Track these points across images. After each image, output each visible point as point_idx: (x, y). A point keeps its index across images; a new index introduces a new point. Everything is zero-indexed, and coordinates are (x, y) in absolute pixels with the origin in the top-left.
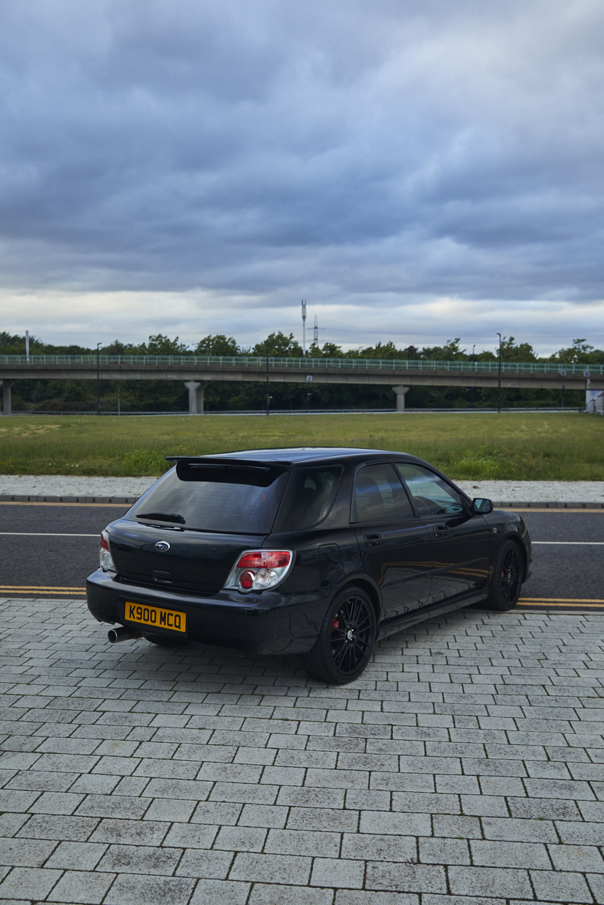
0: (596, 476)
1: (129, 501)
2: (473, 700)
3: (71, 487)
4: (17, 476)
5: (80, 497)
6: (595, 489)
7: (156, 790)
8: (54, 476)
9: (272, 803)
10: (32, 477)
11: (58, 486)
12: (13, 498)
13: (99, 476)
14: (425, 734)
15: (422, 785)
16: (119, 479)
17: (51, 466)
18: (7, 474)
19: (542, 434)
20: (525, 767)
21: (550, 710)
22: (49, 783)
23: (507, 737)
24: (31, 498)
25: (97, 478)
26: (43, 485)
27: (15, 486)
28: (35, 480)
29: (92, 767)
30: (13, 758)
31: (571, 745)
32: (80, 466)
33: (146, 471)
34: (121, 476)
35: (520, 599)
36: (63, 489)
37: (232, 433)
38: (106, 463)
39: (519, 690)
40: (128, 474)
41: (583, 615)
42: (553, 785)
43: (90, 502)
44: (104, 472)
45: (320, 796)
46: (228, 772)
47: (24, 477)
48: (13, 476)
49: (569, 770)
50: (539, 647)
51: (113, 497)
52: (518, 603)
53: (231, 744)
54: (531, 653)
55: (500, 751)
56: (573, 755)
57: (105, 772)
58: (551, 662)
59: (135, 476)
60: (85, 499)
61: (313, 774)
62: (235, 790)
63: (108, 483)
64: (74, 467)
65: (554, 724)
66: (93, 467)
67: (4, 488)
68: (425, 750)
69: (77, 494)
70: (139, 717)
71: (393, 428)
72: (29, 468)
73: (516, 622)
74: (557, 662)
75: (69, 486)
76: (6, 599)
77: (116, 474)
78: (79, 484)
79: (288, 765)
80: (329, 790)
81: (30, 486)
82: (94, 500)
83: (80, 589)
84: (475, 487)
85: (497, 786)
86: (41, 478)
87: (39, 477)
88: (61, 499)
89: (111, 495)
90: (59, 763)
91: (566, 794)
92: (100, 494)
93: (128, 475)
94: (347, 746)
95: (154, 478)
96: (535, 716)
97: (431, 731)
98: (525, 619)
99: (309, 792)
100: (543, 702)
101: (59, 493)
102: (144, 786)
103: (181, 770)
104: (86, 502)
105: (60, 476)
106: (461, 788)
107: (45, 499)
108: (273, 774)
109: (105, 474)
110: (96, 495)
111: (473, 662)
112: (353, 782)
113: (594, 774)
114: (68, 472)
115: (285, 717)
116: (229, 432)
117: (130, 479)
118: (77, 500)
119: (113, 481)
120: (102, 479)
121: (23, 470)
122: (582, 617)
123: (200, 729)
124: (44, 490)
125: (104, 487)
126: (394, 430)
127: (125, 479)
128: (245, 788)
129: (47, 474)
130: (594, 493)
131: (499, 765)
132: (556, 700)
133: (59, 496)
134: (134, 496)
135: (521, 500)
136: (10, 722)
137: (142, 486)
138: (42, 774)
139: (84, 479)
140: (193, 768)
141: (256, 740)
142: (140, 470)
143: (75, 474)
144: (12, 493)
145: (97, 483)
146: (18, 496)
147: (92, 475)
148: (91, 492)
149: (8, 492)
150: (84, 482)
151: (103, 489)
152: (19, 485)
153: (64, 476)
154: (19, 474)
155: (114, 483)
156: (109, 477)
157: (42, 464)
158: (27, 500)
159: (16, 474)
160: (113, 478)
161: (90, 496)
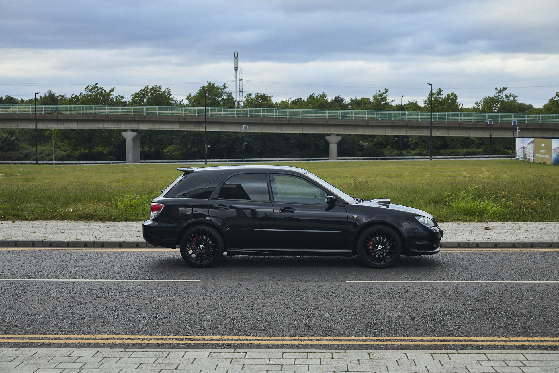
3: (73, 232)
4: (10, 222)
5: (88, 242)
8: (49, 221)
10: (26, 222)
11: (59, 231)
12: (16, 244)
13: (96, 220)
16: (120, 224)
17: (44, 211)
24: (36, 244)
25: (95, 223)
26: (43, 230)
27: (13, 231)
28: (31, 226)
32: (74, 212)
34: (120, 221)
36: (66, 234)
43: (99, 247)
44: (100, 217)
47: (18, 223)
48: (5, 222)
51: (123, 242)
59: (134, 221)
60: (94, 244)
63: (110, 228)
64: (68, 213)
66: (89, 212)
67: (3, 234)
69: (83, 239)
71: (338, 175)
72: (20, 213)
75: (71, 231)
77: (115, 219)
81: (29, 231)
82: (103, 245)
84: (487, 228)
86: (36, 223)
87: (33, 222)
88: (68, 245)
92: (108, 238)
93: (126, 220)
104: (94, 247)
105: (55, 221)
107: (51, 245)
109: (103, 219)
110: (104, 239)
114: (63, 218)
118: (85, 245)
120: (100, 224)
121: (14, 216)
124: (47, 235)
125: (108, 231)
126: (340, 177)
129: (41, 219)
133: (65, 241)
135: (542, 240)
139: (81, 224)
142: (137, 215)
143: (71, 219)
144: (14, 239)
146: (21, 242)
147: (89, 220)
148: (98, 237)
149: (8, 237)
150: (84, 227)
151: (108, 234)
152: (16, 231)
153: (59, 221)
154: (11, 220)
155: (116, 228)
156: (108, 222)
157: (32, 209)
158: (31, 245)
159: (8, 220)
160: (112, 223)
161: (99, 240)
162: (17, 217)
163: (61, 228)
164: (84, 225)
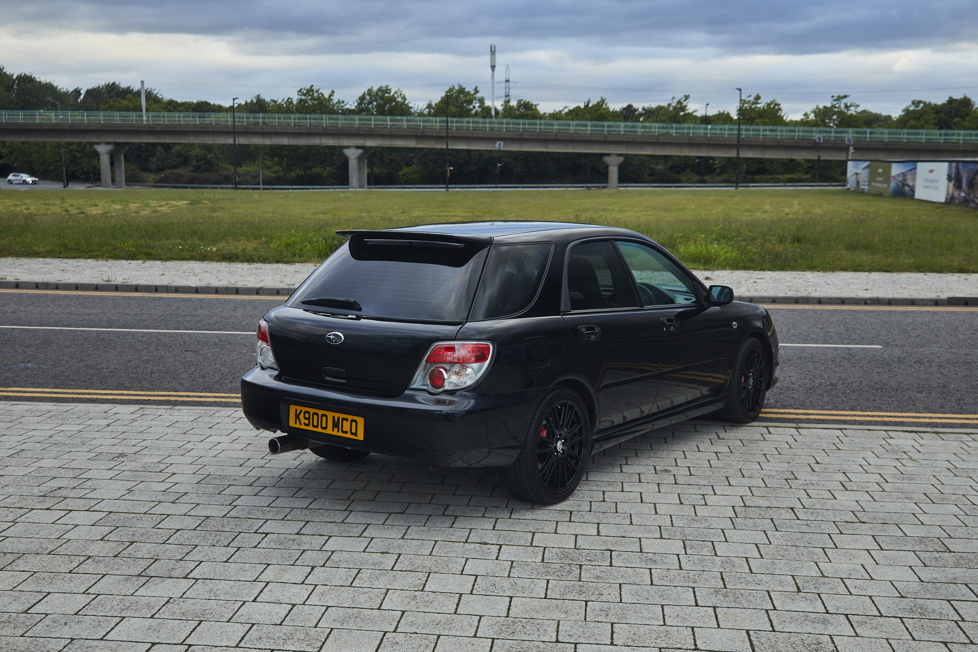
0: (859, 266)
1: (280, 292)
2: (707, 524)
3: (208, 275)
4: (140, 262)
5: (220, 288)
6: (857, 281)
7: (334, 620)
8: (186, 262)
9: (472, 635)
10: (159, 262)
11: (192, 274)
12: (137, 288)
13: (242, 261)
14: (651, 561)
15: (649, 616)
16: (268, 266)
17: (182, 250)
18: (127, 259)
19: (790, 216)
20: (771, 599)
21: (800, 535)
22: (207, 611)
23: (749, 565)
24: (159, 289)
25: (240, 265)
26: (173, 273)
27: (137, 273)
28: (162, 267)
29: (256, 595)
30: (162, 584)
31: (826, 575)
32: (218, 250)
33: (300, 256)
34: (269, 263)
35: (763, 410)
36: (198, 278)
38: (250, 246)
39: (762, 513)
40: (278, 259)
41: (841, 429)
42: (804, 618)
43: (232, 294)
44: (248, 258)
45: (528, 628)
46: (418, 600)
47: (149, 263)
48: (135, 262)
49: (823, 602)
50: (786, 465)
51: (261, 288)
52: (761, 415)
53: (420, 570)
54: (777, 471)
55: (741, 581)
56: (828, 586)
57: (272, 600)
58: (801, 482)
59: (287, 262)
60: (227, 290)
61: (519, 604)
62: (428, 620)
63: (254, 271)
64: (211, 252)
65: (805, 551)
66: (234, 251)
67: (125, 276)
68: (651, 578)
69: (215, 283)
70: (309, 540)
71: (604, 207)
72: (154, 251)
73: (758, 436)
74: (808, 482)
75: (206, 274)
76: (138, 407)
77: (264, 260)
78: (218, 271)
79: (489, 594)
80: (539, 621)
81: (157, 273)
82: (237, 291)
83: (227, 395)
84: (708, 278)
85: (738, 618)
86: (170, 264)
87: (167, 263)
88: (197, 290)
89: (258, 285)
90: (218, 590)
91: (820, 629)
92: (244, 283)
93: (277, 262)
94: (558, 573)
95: (311, 264)
96: (782, 542)
97: (657, 558)
98: (770, 433)
99: (515, 623)
100: (792, 527)
101: (193, 282)
102: (320, 616)
103: (362, 598)
104: (227, 293)
105: (193, 262)
106: (694, 620)
107: (177, 290)
108: (471, 603)
109: (250, 260)
110: (240, 285)
111: (707, 481)
112: (566, 612)
113: (853, 607)
114: (204, 258)
115: (483, 541)
116: (401, 211)
117: (281, 265)
118: (217, 291)
119: (261, 268)
120: (246, 266)
121: (147, 254)
122: (839, 431)
123: (383, 553)
124: (175, 278)
125: (250, 275)
126: (604, 210)
127: (275, 266)
128: (439, 619)
129: (177, 259)
130: (856, 287)
131: (740, 596)
132: (808, 525)
133: (193, 286)
134: (287, 287)
135: (765, 294)
136: (154, 545)
137: (297, 275)
138: (198, 602)
139: (223, 266)
140: (377, 596)
141: (450, 566)
142: (294, 255)
143: (213, 260)
144: (135, 282)
145: (240, 270)
146: (142, 286)
147: (233, 261)
148: (233, 282)
149: (130, 280)
150: (224, 269)
151: (248, 278)
152: (143, 273)
153: (198, 262)
154: (143, 259)
155: (261, 271)
156: (255, 264)
157: (170, 247)
158: (154, 290)
159: (139, 259)
160: (259, 265)
161: (233, 286)
162: (149, 255)
163: (196, 270)
164: (225, 267)
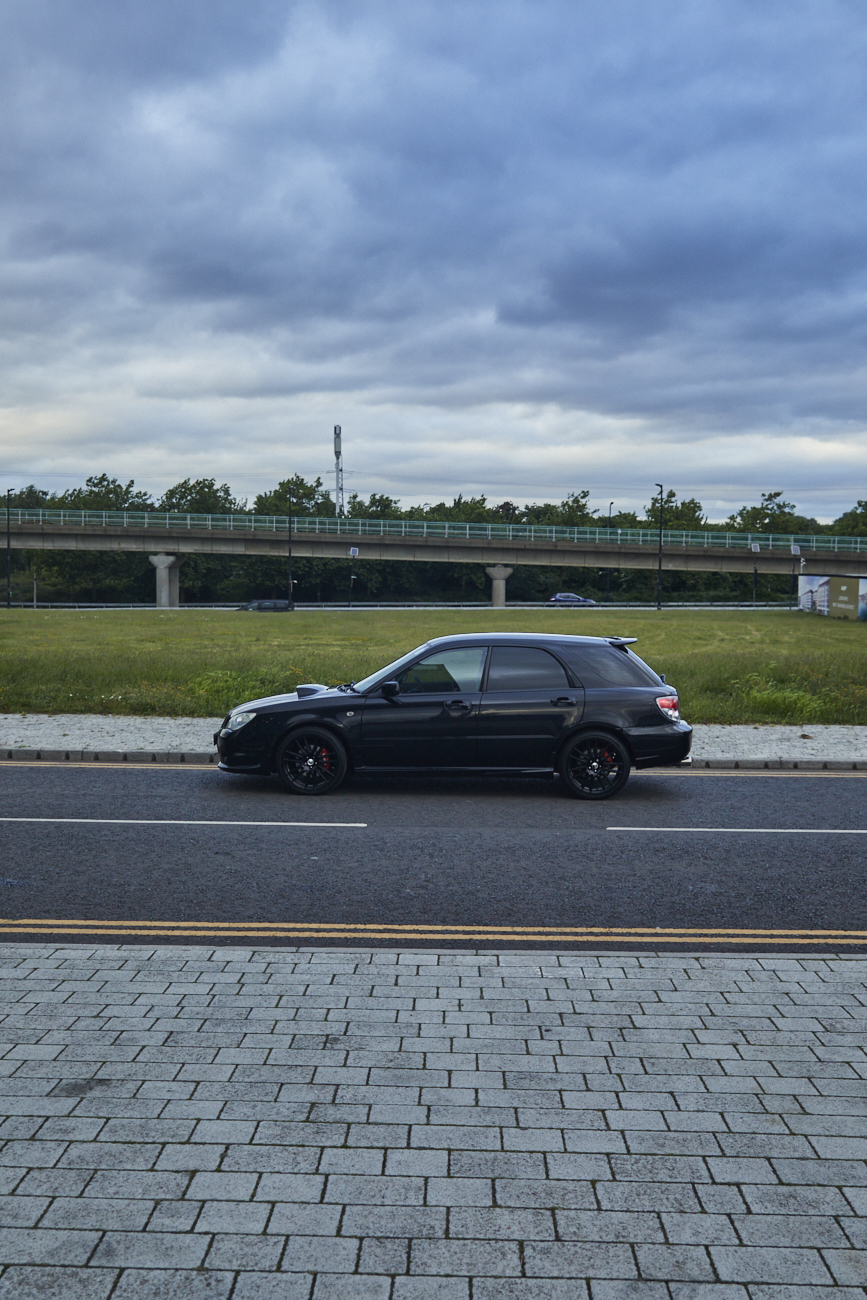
3: (129, 736)
4: (18, 716)
5: (158, 754)
8: (83, 716)
10: (45, 717)
11: (104, 734)
12: (39, 755)
13: (160, 715)
17: (72, 699)
25: (161, 720)
26: (78, 732)
27: (28, 733)
28: (55, 723)
36: (117, 739)
37: (258, 640)
43: (175, 762)
44: (167, 710)
47: (32, 718)
48: (11, 716)
60: (168, 757)
63: (187, 729)
67: (14, 738)
69: (150, 748)
72: (34, 701)
75: (124, 734)
77: (192, 713)
81: (55, 732)
86: (63, 719)
87: (58, 717)
88: (126, 758)
92: (190, 747)
101: (117, 746)
104: (168, 762)
105: (92, 716)
107: (97, 757)
109: (173, 712)
110: (185, 749)
114: (106, 709)
118: (154, 758)
120: (170, 721)
121: (24, 705)
124: (87, 740)
129: (69, 712)
133: (120, 751)
139: (137, 721)
143: (119, 713)
146: (48, 751)
147: (149, 715)
148: (173, 744)
149: (24, 744)
150: (143, 726)
151: (187, 740)
152: (34, 732)
153: (99, 716)
154: (20, 712)
155: (197, 728)
156: (180, 718)
157: (52, 694)
158: (64, 758)
159: (14, 712)
160: (188, 720)
161: (175, 751)
162: (27, 707)
163: (107, 728)
164: (144, 723)
